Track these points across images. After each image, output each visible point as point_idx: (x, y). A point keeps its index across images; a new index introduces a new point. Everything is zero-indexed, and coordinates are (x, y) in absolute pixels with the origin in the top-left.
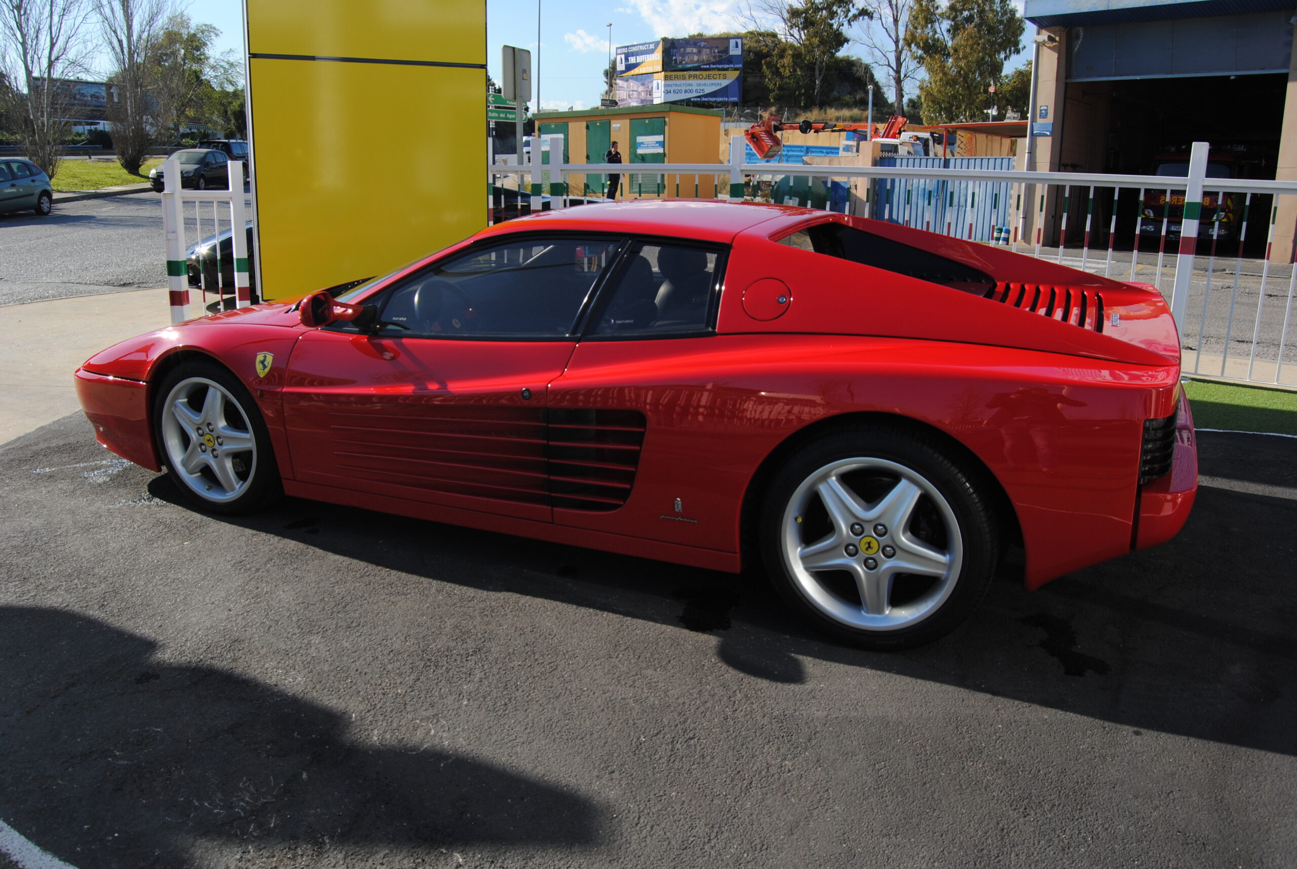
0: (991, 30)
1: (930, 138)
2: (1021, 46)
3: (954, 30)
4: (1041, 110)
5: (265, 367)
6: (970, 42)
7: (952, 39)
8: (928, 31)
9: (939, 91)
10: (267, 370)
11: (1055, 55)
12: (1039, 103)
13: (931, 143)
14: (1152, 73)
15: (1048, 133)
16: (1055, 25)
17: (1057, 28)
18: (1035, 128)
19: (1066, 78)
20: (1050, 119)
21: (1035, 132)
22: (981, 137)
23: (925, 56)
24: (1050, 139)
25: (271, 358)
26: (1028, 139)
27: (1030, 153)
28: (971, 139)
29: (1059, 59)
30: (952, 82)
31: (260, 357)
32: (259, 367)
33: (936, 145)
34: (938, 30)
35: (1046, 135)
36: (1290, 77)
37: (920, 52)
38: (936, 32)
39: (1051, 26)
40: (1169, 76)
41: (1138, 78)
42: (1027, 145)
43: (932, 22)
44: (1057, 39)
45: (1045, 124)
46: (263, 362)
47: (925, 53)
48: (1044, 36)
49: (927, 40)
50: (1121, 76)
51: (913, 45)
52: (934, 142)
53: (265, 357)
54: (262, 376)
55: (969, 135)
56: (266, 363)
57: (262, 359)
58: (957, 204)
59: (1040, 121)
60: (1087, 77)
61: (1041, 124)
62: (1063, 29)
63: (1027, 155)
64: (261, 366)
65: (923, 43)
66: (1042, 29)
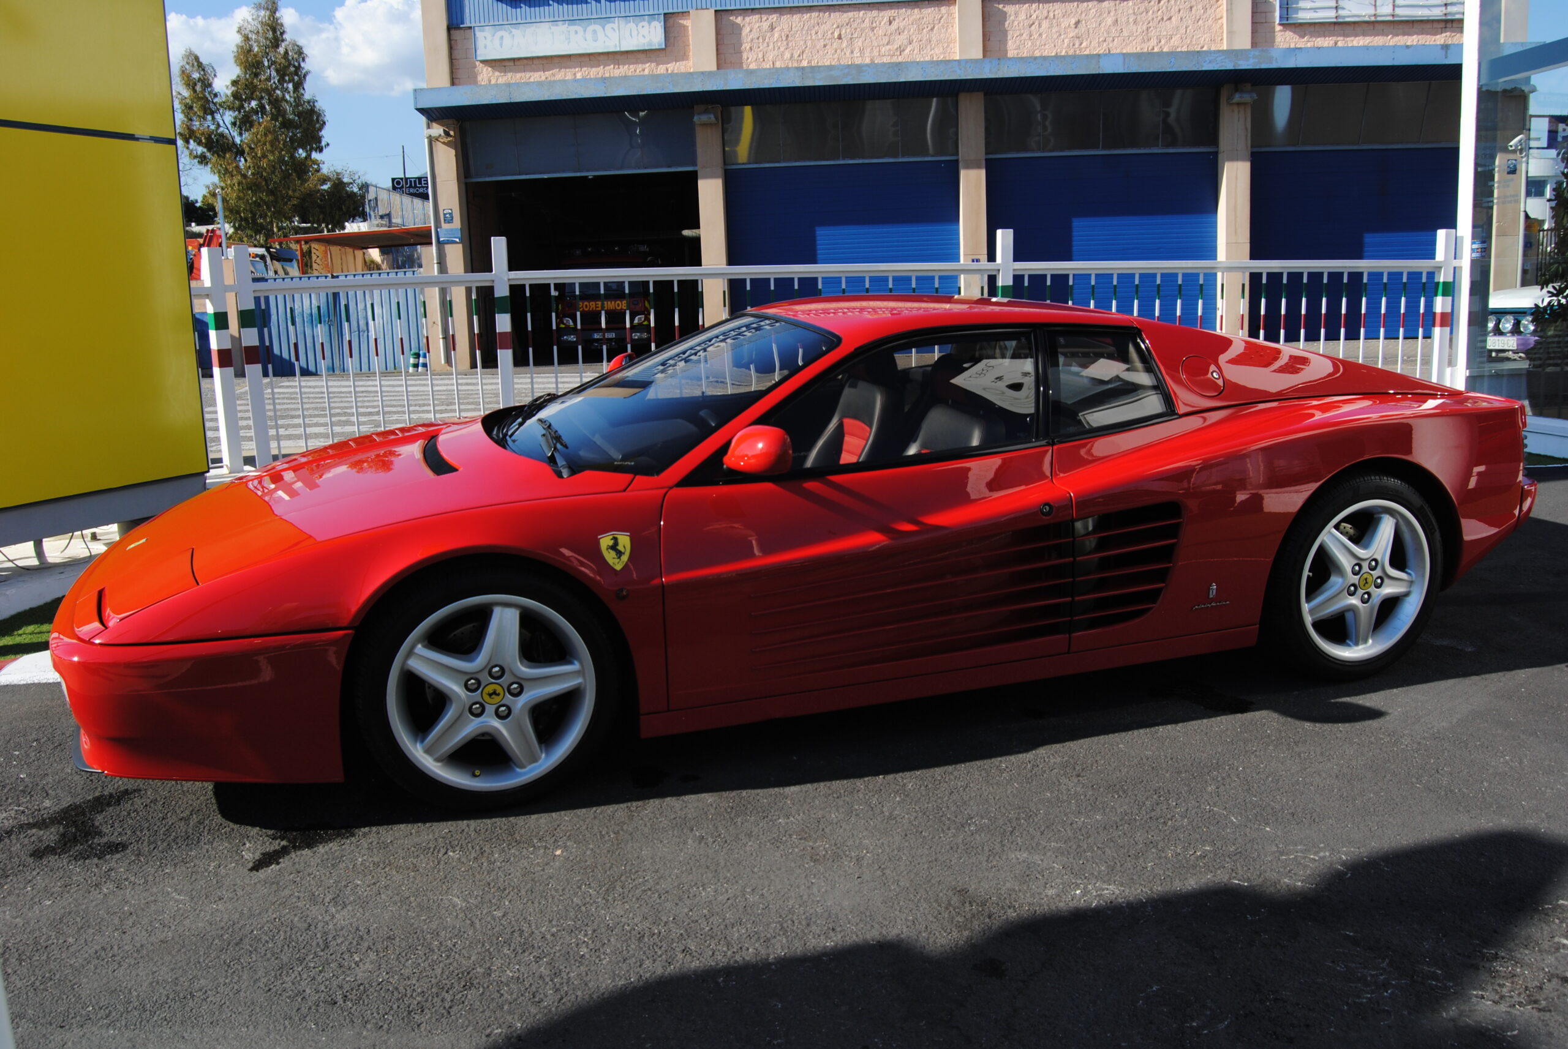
0: (287, 124)
1: (266, 253)
2: (323, 144)
3: (245, 123)
4: (445, 214)
5: (620, 554)
6: (270, 137)
7: (241, 134)
8: (209, 122)
9: (239, 198)
10: (625, 558)
11: (453, 152)
12: (441, 207)
13: (268, 259)
14: (559, 172)
15: (458, 240)
16: (448, 118)
17: (450, 121)
18: (441, 235)
19: (466, 177)
20: (457, 223)
21: (441, 239)
22: (335, 250)
23: (208, 155)
24: (461, 245)
25: (628, 538)
26: (434, 247)
27: (439, 263)
28: (326, 252)
29: (456, 156)
30: (254, 187)
31: (605, 541)
32: (610, 557)
33: (275, 262)
34: (221, 123)
35: (456, 242)
36: (699, 174)
37: (200, 150)
38: (219, 126)
39: (443, 119)
40: (578, 174)
41: (545, 176)
42: (435, 255)
43: (212, 113)
44: (452, 133)
45: (452, 230)
46: (614, 547)
47: (209, 150)
48: (437, 130)
49: (210, 136)
50: (526, 174)
51: (191, 141)
52: (272, 259)
53: (615, 539)
54: (618, 567)
55: (323, 248)
56: (620, 548)
57: (611, 543)
58: (356, 329)
59: (445, 226)
60: (490, 176)
61: (447, 230)
62: (456, 122)
63: (436, 265)
64: (613, 554)
65: (205, 138)
66: (432, 121)
